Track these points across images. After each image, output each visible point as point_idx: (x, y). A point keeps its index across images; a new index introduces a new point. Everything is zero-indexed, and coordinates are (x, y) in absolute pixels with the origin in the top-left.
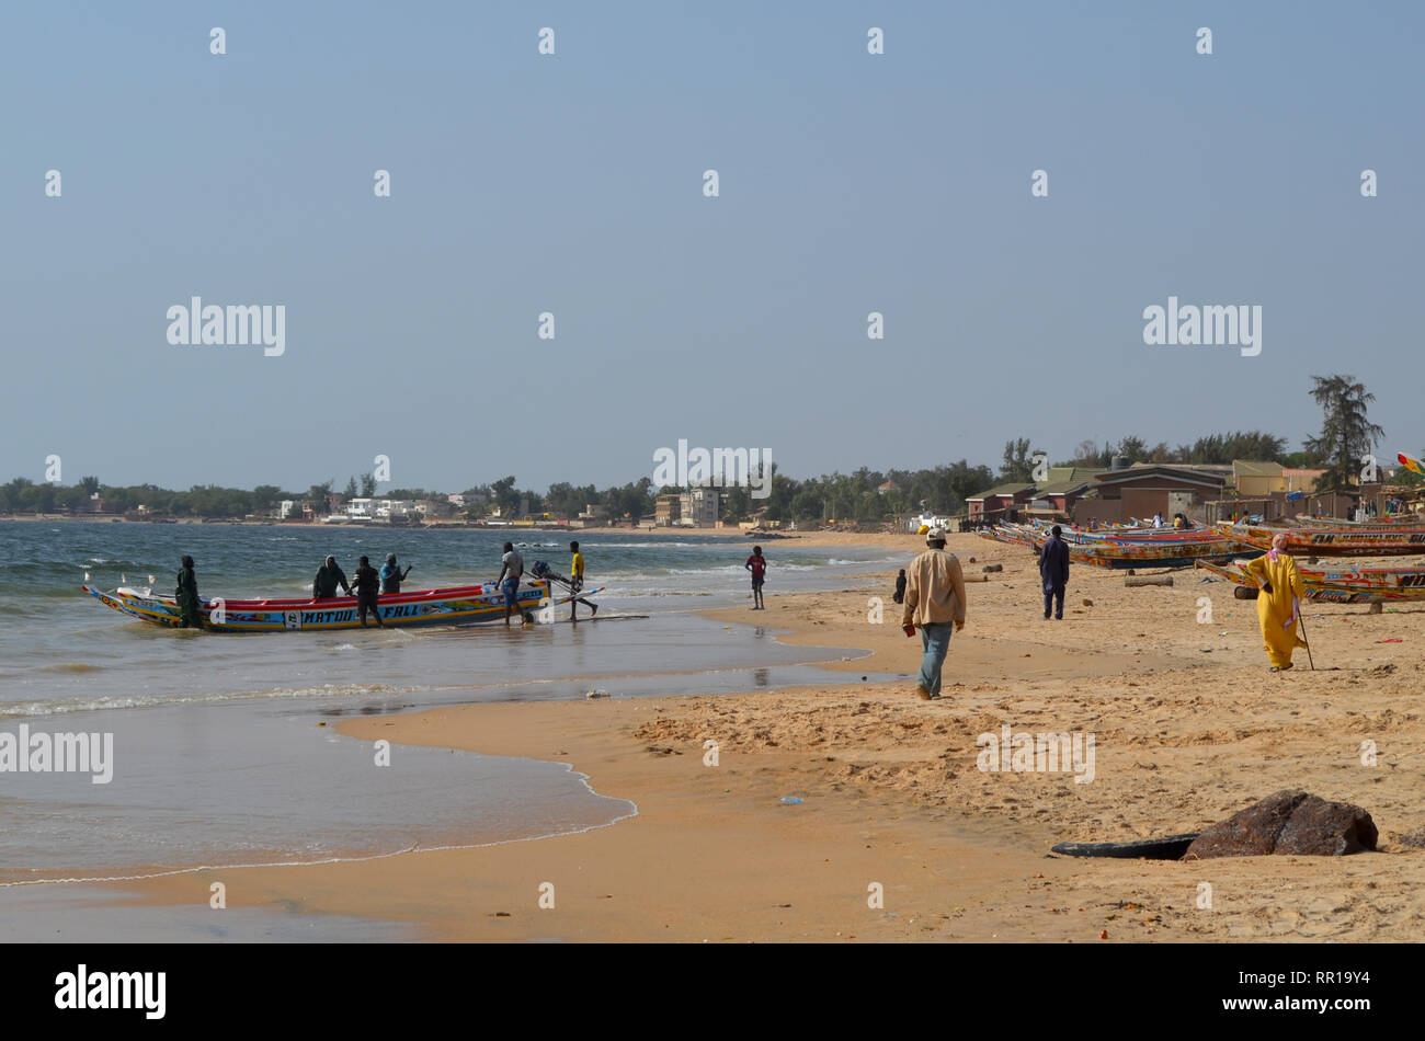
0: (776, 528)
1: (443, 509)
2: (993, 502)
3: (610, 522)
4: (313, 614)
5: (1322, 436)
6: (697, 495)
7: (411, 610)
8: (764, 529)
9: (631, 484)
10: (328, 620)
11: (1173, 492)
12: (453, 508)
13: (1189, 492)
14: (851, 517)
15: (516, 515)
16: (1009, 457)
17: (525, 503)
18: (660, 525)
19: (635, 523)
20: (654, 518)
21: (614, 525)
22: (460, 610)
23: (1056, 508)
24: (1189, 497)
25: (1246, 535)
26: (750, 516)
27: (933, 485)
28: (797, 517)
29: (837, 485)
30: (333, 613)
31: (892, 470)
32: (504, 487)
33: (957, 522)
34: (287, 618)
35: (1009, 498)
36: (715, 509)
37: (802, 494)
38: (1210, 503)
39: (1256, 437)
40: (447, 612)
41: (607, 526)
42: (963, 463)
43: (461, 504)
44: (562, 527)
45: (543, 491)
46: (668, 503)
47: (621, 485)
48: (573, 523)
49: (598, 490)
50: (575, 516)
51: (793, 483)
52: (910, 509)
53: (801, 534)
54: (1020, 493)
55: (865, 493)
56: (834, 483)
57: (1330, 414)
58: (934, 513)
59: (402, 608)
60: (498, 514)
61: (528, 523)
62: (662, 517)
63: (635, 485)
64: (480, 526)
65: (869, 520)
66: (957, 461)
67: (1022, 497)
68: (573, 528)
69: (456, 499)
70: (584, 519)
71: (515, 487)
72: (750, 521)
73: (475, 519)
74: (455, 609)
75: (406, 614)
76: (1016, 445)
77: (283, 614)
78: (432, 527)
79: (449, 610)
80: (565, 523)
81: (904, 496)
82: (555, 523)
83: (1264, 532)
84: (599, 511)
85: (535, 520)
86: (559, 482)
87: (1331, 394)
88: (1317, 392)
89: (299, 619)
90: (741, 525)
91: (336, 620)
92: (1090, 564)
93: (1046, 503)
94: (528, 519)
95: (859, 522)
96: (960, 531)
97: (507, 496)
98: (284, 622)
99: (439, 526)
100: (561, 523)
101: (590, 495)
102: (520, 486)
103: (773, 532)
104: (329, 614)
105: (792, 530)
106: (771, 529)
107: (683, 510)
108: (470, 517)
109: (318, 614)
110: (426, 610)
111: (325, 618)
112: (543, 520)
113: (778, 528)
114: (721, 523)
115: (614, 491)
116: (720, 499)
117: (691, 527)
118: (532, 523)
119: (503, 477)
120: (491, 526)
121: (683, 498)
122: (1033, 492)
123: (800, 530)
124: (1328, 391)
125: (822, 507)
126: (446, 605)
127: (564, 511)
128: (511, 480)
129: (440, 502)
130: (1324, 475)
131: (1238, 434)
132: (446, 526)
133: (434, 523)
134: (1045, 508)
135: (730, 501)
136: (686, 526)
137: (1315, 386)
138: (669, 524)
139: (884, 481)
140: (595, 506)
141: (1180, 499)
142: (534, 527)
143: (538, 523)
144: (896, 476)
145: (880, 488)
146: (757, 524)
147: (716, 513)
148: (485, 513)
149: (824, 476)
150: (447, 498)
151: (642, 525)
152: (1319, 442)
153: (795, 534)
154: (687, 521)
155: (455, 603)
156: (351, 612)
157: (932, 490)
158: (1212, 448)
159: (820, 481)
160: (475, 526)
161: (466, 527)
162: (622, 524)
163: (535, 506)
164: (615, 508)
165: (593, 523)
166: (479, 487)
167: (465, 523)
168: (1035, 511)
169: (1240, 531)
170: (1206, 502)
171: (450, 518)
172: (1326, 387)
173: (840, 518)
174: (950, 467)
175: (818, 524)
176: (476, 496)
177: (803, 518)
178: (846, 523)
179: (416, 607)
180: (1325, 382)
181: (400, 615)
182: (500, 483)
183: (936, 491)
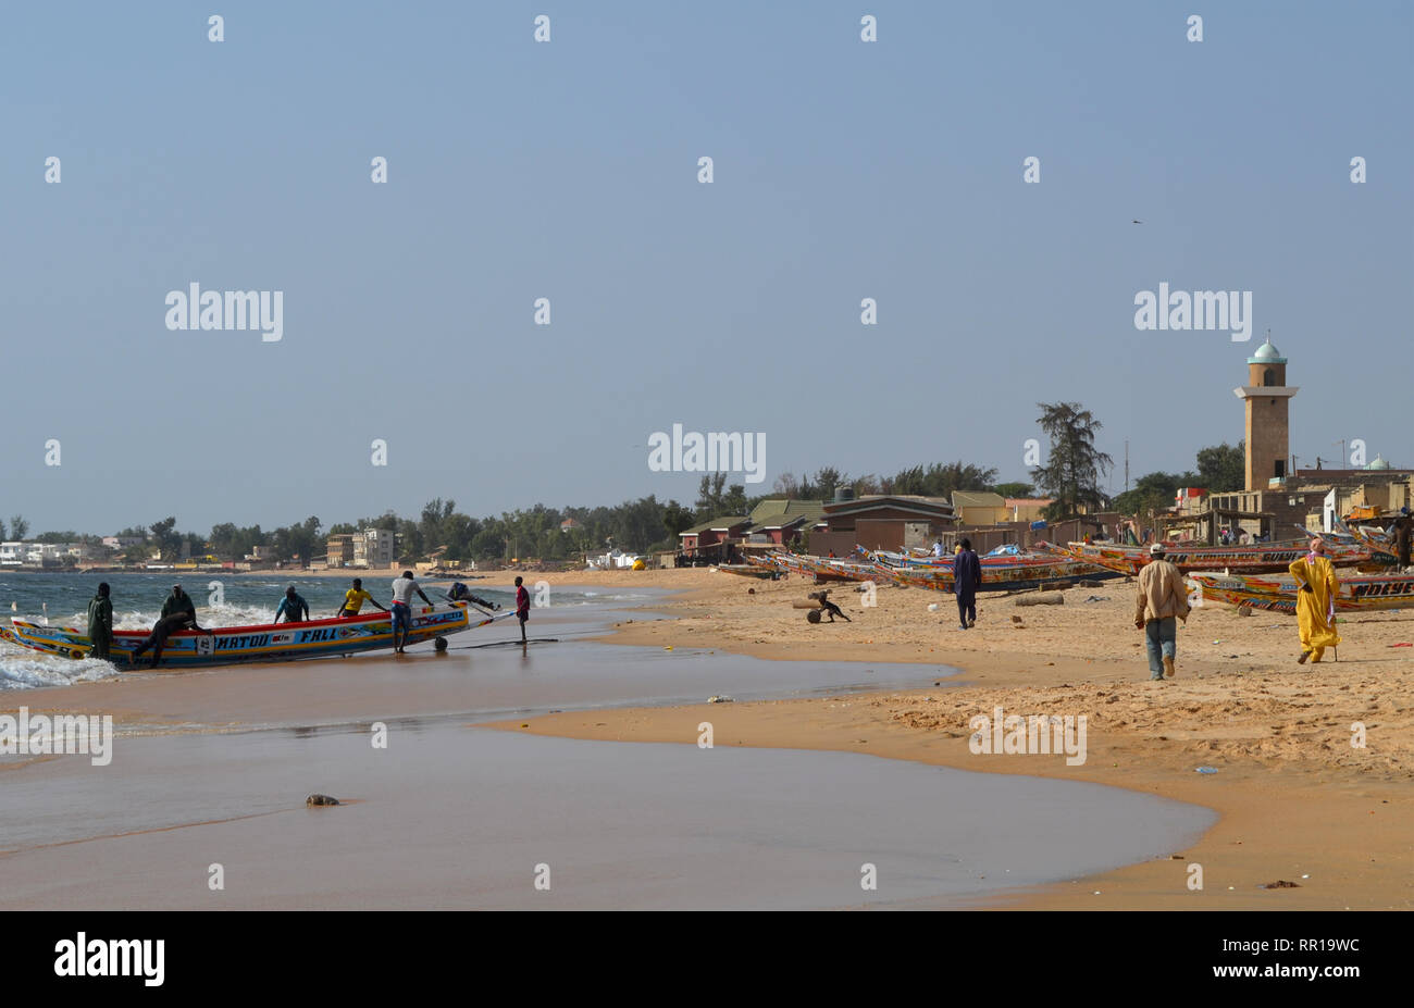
0: (455, 568)
1: (98, 552)
2: (708, 537)
3: (278, 564)
4: (227, 639)
5: (1048, 465)
6: (370, 535)
7: (329, 634)
8: (443, 569)
9: (299, 525)
10: (243, 646)
11: (909, 523)
12: (109, 552)
13: (926, 522)
14: (534, 556)
15: (177, 558)
16: (705, 492)
17: (187, 546)
18: (333, 567)
19: (305, 564)
20: (325, 559)
21: (282, 567)
22: (381, 633)
23: (774, 542)
24: (925, 528)
25: (1098, 556)
26: (428, 556)
27: (621, 522)
28: (478, 557)
29: (518, 523)
30: (248, 638)
31: (568, 507)
32: (163, 529)
33: (672, 557)
34: (200, 644)
35: (724, 532)
36: (390, 549)
37: (482, 532)
38: (948, 533)
39: (958, 468)
40: (366, 635)
41: (273, 568)
42: (652, 499)
43: (117, 547)
44: (228, 570)
45: (205, 533)
46: (340, 543)
47: (288, 525)
48: (239, 566)
49: (263, 531)
50: (241, 559)
51: (473, 523)
52: (597, 546)
53: (485, 573)
54: (735, 527)
55: (549, 532)
56: (515, 520)
57: (1057, 442)
58: (623, 551)
59: (320, 631)
60: (159, 557)
61: (190, 566)
62: (334, 558)
63: (302, 526)
64: (139, 569)
65: (554, 559)
66: (645, 496)
67: (738, 531)
68: (239, 571)
69: (111, 542)
70: (250, 561)
71: (174, 529)
72: (428, 561)
73: (133, 562)
74: (374, 633)
75: (324, 638)
76: (712, 480)
77: (196, 641)
78: (88, 571)
79: (368, 633)
80: (231, 565)
81: (590, 533)
82: (220, 566)
83: (1117, 552)
84: (266, 553)
85: (198, 562)
86: (222, 522)
87: (1058, 422)
88: (1044, 420)
89: (211, 645)
90: (418, 565)
91: (251, 645)
92: (929, 588)
93: (764, 537)
94: (190, 562)
95: (543, 561)
96: (676, 566)
97: (168, 539)
98: (196, 648)
99: (95, 570)
100: (226, 565)
101: (256, 537)
102: (180, 528)
103: (455, 573)
104: (243, 639)
105: (472, 570)
106: (450, 569)
107: (356, 551)
108: (129, 561)
109: (233, 639)
110: (344, 633)
111: (240, 643)
112: (206, 563)
113: (458, 568)
114: (397, 564)
115: (281, 532)
116: (395, 538)
117: (364, 568)
118: (195, 566)
119: (162, 519)
120: (151, 570)
121: (356, 538)
122: (749, 526)
123: (481, 569)
124: (1055, 419)
125: (503, 546)
126: (366, 628)
127: (229, 554)
128: (171, 522)
129: (94, 544)
130: (1051, 504)
131: (939, 466)
132: (102, 570)
133: (90, 567)
134: (763, 541)
135: (405, 540)
136: (359, 568)
137: (1042, 414)
138: (342, 566)
139: (563, 519)
140: (263, 548)
141: (916, 530)
142: (198, 570)
143: (202, 566)
144: (573, 513)
145: (563, 526)
146: (435, 564)
147: (391, 554)
148: (144, 556)
149: (504, 514)
150: (101, 540)
151: (312, 567)
152: (1046, 472)
153: (477, 574)
154: (361, 562)
155: (374, 626)
156: (267, 636)
157: (620, 526)
158: (915, 480)
159: (499, 518)
160: (134, 570)
161: (124, 571)
162: (291, 566)
163: (197, 548)
164: (284, 549)
165: (259, 565)
166: (133, 529)
167: (123, 566)
168: (753, 545)
169: (1092, 551)
170: (944, 533)
171: (107, 562)
172: (1053, 415)
173: (522, 557)
174: (639, 502)
175: (500, 564)
176: (131, 539)
177: (484, 557)
178: (529, 562)
179: (334, 630)
180: (1052, 410)
181: (318, 639)
182: (159, 525)
183: (624, 527)
